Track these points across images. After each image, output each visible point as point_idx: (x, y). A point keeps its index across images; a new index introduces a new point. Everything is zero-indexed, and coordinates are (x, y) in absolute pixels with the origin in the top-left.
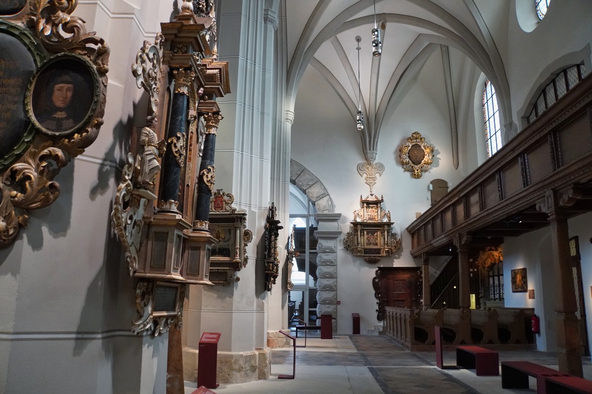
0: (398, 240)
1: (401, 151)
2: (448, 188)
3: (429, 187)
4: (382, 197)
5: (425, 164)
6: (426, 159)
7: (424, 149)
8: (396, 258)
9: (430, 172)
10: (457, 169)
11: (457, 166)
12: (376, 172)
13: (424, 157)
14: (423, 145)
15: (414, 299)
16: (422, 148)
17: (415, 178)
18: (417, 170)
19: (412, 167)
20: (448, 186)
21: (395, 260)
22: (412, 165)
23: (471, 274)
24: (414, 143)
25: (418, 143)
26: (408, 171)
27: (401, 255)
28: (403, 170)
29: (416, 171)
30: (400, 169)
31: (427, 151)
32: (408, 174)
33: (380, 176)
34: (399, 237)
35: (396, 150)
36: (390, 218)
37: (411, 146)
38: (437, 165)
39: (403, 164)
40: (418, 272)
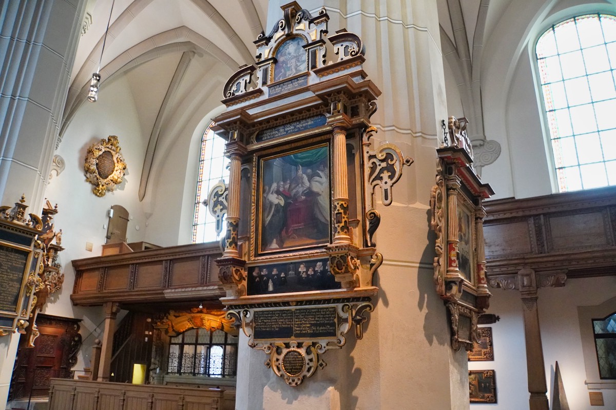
0: (61, 275)
1: (90, 152)
2: (128, 221)
3: (109, 213)
4: (56, 207)
5: (112, 180)
6: (115, 175)
7: (116, 161)
8: (51, 302)
9: (113, 194)
10: (141, 200)
11: (142, 197)
12: (55, 168)
13: (113, 171)
14: (117, 156)
15: (65, 366)
16: (115, 159)
17: (96, 195)
18: (103, 186)
19: (97, 179)
20: (129, 219)
21: (49, 304)
22: (98, 176)
23: (146, 339)
24: (108, 150)
25: (112, 151)
26: (90, 182)
27: (58, 298)
28: (85, 178)
29: (101, 186)
30: (81, 176)
31: (119, 166)
32: (89, 186)
33: (57, 175)
34: (61, 272)
35: (82, 149)
36: (60, 239)
37: (103, 150)
38: (123, 189)
39: (87, 171)
40: (75, 326)
